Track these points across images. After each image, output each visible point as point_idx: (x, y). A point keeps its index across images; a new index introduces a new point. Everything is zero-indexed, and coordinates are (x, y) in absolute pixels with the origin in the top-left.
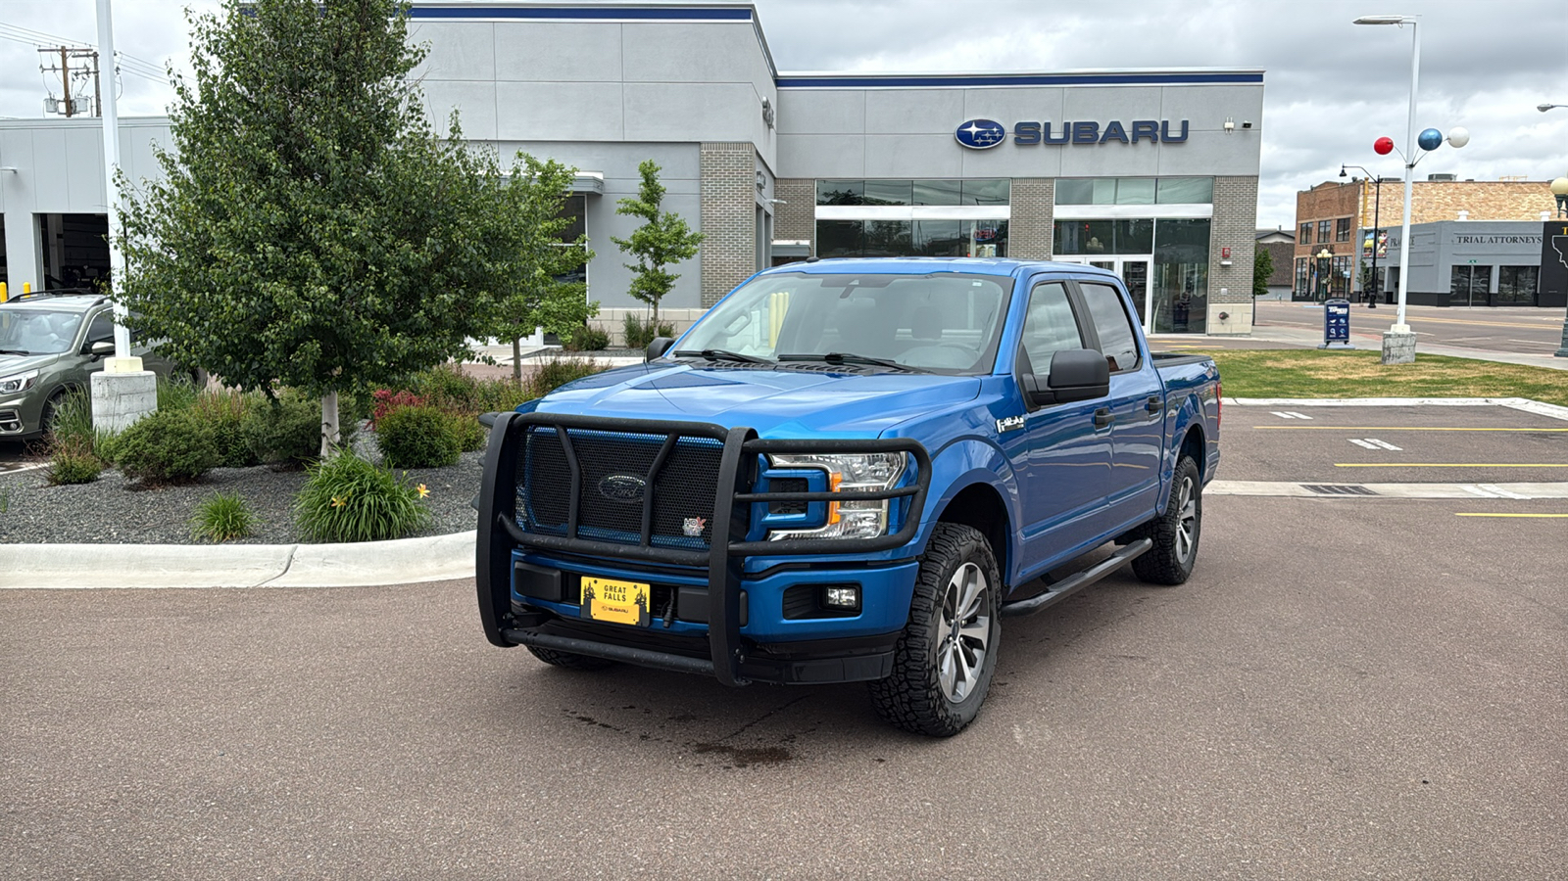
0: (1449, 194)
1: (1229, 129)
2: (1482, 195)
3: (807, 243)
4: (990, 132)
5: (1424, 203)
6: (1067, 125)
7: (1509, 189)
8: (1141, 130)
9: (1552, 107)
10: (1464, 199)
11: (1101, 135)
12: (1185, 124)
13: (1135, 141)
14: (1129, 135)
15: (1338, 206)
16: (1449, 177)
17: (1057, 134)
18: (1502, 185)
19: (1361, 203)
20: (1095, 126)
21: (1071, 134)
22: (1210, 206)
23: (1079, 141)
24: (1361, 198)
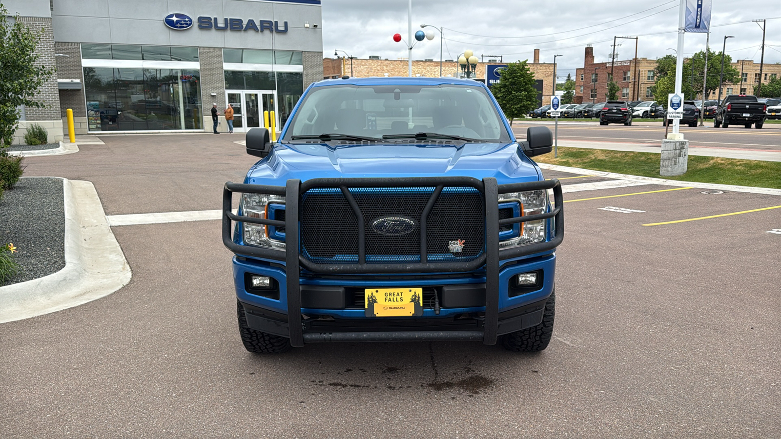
0: (379, 66)
1: (307, 27)
2: (392, 66)
3: (78, 81)
4: (184, 21)
5: (369, 69)
6: (226, 20)
7: (402, 64)
8: (264, 25)
9: (426, 26)
10: (385, 67)
11: (244, 26)
12: (286, 23)
13: (262, 31)
14: (259, 27)
15: (333, 70)
16: (377, 57)
17: (221, 24)
18: (399, 62)
19: (342, 69)
20: (241, 21)
21: (229, 25)
22: (301, 67)
23: (233, 29)
24: (342, 66)
